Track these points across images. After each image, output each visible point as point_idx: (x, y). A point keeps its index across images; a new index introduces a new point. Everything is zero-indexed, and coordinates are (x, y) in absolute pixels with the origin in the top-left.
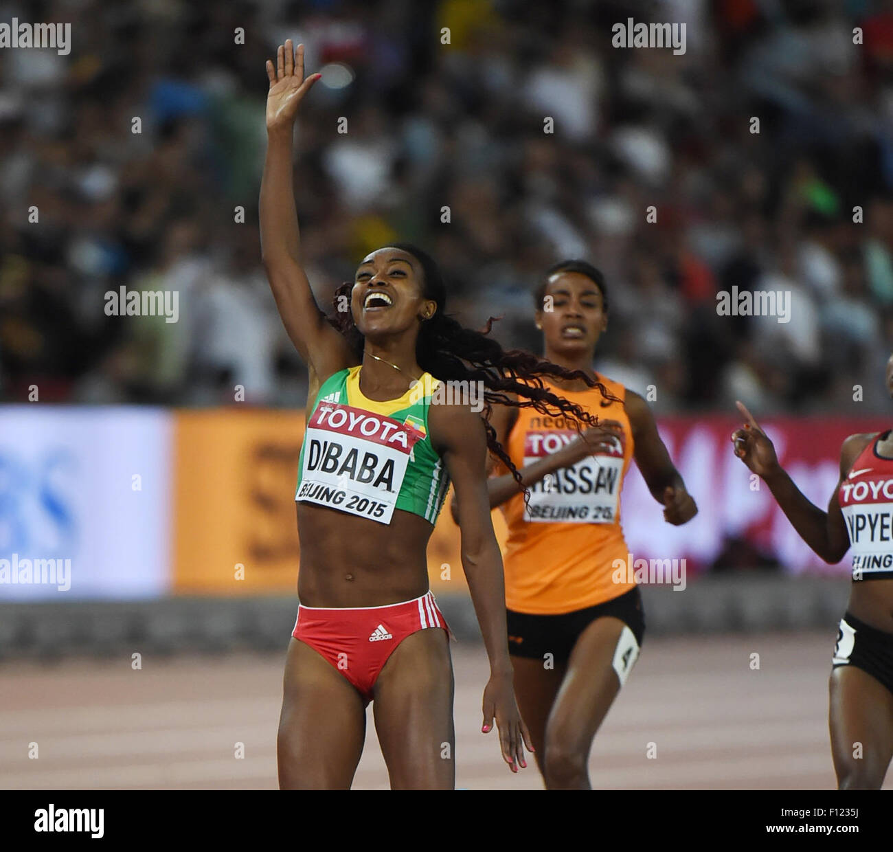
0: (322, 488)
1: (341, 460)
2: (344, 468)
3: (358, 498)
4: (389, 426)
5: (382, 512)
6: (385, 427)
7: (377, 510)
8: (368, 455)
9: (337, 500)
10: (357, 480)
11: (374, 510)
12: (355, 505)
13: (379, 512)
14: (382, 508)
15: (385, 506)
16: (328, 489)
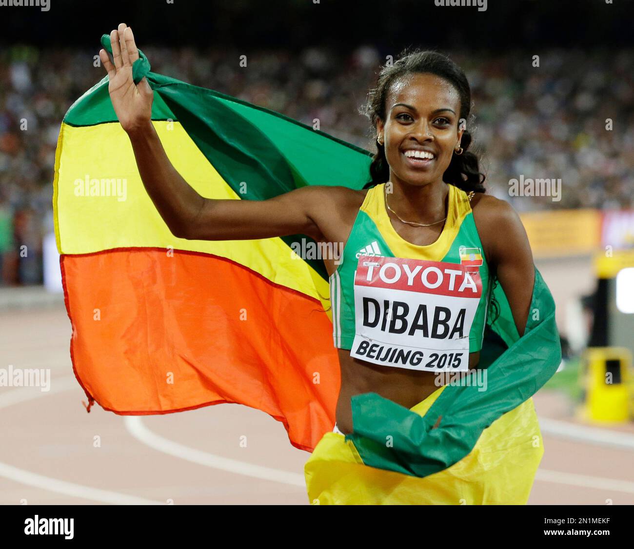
0: (395, 351)
1: (410, 319)
2: (415, 326)
3: (437, 356)
4: (453, 273)
5: (460, 361)
6: (449, 275)
7: (455, 361)
8: (438, 310)
9: (415, 361)
10: (433, 337)
11: (452, 362)
12: (435, 363)
13: (456, 363)
14: (458, 357)
15: (461, 354)
16: (402, 351)
